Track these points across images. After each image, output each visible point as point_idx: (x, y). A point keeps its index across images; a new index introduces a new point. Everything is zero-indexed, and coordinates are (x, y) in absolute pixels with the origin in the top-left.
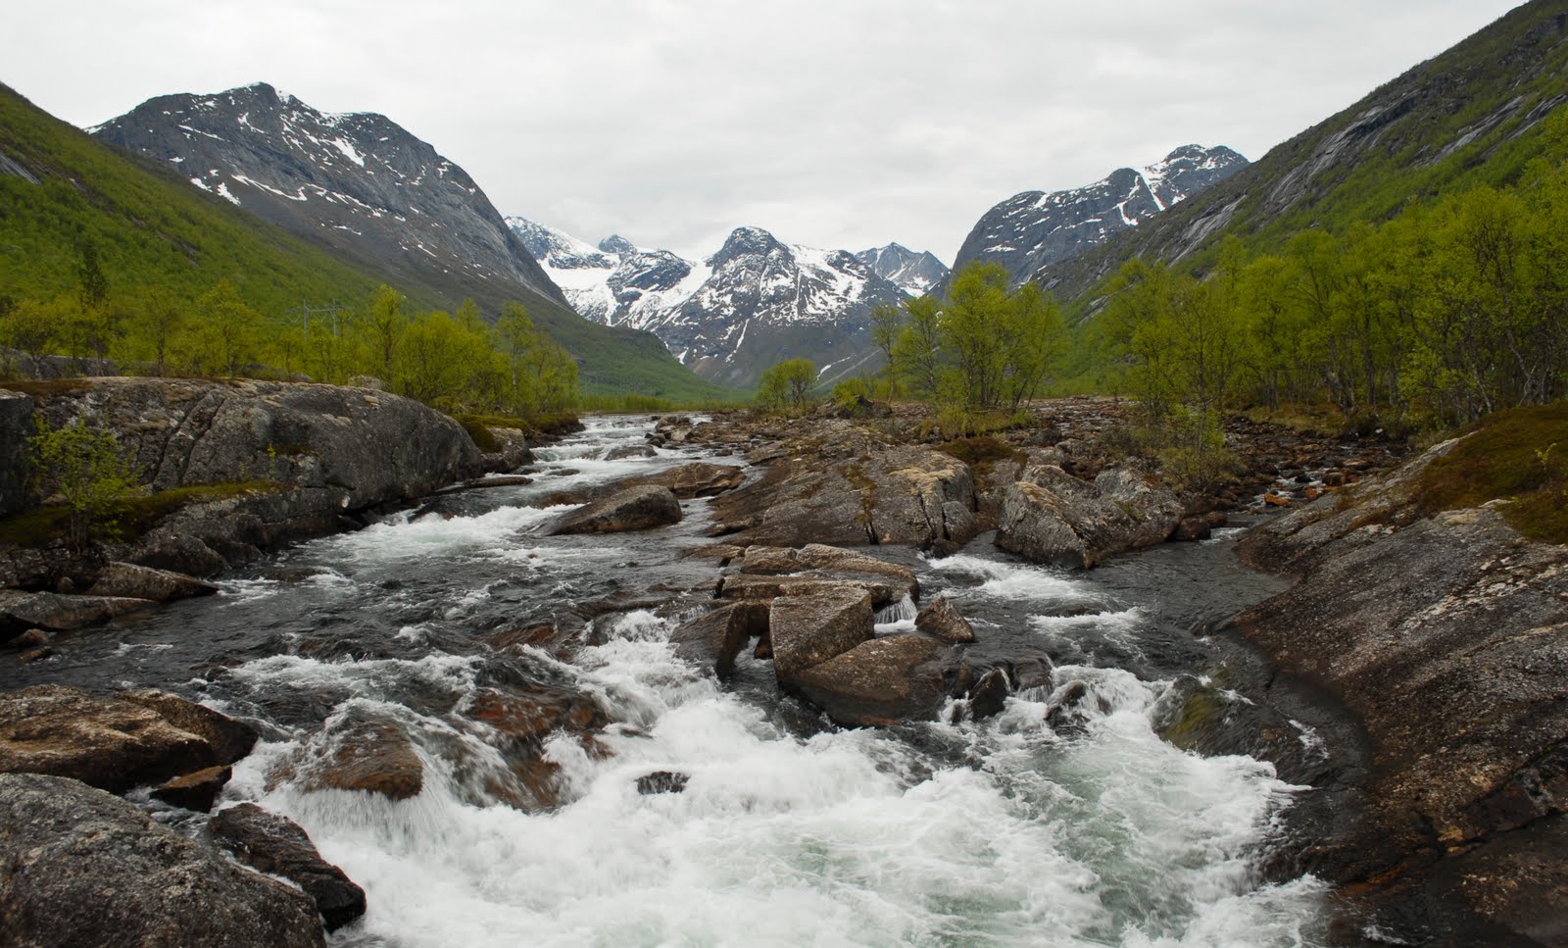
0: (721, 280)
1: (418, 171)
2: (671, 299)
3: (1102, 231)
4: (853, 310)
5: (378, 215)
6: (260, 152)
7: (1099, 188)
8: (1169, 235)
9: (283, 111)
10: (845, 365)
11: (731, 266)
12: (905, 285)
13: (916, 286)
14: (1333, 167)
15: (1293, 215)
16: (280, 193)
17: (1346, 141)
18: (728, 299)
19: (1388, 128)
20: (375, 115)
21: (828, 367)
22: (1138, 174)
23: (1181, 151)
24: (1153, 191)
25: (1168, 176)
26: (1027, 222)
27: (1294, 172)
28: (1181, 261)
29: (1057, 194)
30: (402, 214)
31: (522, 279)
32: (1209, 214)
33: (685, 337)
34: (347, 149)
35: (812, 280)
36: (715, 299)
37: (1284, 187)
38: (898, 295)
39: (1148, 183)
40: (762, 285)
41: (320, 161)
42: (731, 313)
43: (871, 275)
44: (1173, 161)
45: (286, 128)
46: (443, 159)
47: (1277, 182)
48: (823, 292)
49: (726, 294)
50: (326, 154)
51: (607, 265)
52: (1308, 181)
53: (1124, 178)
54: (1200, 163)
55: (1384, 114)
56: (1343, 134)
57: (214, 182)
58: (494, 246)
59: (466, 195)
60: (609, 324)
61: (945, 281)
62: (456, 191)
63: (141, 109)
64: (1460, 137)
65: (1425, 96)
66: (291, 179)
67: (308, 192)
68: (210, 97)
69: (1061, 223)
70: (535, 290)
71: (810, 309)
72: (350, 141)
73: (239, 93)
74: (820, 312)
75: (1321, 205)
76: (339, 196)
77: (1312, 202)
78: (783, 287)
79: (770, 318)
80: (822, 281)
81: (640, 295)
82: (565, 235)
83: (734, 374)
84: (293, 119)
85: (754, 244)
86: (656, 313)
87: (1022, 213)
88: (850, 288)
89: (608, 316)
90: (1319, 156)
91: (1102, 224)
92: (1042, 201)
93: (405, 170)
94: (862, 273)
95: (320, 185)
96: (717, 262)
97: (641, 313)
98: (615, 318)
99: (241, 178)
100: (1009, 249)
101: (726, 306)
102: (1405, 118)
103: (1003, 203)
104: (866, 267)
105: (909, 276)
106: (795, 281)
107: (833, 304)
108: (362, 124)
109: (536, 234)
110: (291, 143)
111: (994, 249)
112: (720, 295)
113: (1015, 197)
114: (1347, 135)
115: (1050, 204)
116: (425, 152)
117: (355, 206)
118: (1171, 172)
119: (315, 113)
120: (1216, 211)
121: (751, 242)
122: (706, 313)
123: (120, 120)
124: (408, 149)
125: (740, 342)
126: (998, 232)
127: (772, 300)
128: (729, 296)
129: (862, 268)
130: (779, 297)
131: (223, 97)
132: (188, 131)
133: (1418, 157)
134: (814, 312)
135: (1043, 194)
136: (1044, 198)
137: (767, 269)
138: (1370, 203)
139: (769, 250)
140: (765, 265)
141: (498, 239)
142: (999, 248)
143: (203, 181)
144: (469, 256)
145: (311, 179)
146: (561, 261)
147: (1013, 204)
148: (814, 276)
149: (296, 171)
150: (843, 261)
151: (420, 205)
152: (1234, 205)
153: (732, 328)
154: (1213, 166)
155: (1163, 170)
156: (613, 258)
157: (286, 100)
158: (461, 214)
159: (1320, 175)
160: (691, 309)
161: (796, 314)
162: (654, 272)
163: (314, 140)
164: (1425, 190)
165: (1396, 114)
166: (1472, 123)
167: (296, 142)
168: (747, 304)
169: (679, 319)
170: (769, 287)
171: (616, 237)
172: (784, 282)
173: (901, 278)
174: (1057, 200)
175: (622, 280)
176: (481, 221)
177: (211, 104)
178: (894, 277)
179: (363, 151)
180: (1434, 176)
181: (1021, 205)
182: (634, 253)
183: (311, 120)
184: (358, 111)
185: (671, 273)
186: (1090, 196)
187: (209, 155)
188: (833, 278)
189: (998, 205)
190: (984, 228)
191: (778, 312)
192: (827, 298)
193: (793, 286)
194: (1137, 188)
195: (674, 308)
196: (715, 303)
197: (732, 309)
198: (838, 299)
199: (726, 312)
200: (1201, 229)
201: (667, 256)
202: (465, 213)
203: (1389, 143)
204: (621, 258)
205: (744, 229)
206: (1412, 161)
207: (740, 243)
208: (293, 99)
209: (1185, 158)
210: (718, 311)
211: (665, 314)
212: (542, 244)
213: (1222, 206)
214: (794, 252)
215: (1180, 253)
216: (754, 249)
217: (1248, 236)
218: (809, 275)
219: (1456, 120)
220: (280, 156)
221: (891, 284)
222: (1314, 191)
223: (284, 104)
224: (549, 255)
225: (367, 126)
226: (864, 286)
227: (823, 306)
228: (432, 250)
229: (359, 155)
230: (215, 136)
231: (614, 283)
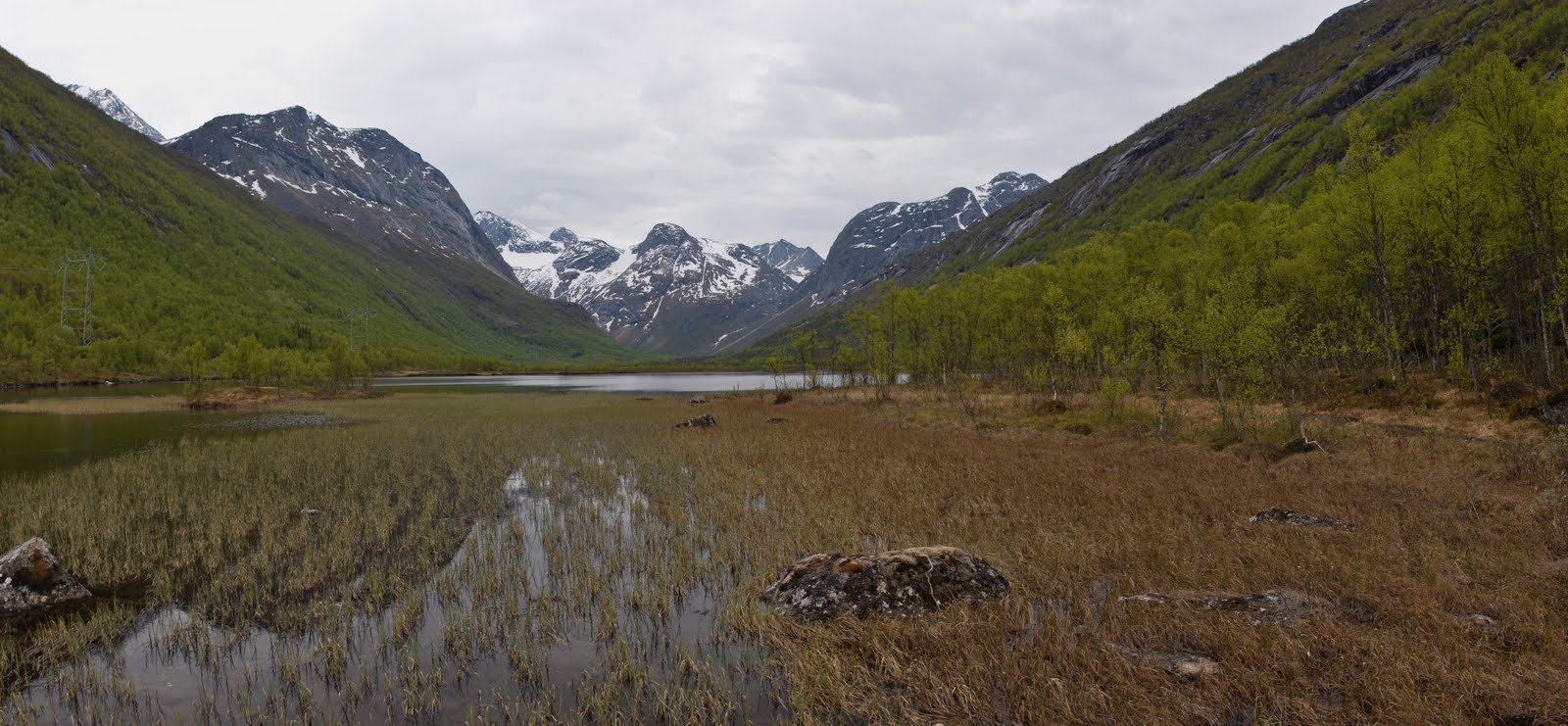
0: (643, 264)
1: (406, 173)
2: (603, 278)
3: (943, 234)
4: (747, 290)
5: (371, 206)
6: (288, 157)
7: (942, 202)
8: (993, 234)
9: (310, 127)
10: (739, 335)
11: (651, 253)
12: (791, 273)
13: (799, 274)
14: (1117, 180)
15: (1088, 217)
16: (297, 187)
17: (1126, 161)
18: (647, 280)
19: (1157, 152)
20: (378, 130)
21: (725, 336)
22: (970, 192)
23: (1002, 176)
24: (982, 205)
25: (993, 194)
26: (885, 225)
27: (1088, 184)
28: (1000, 254)
29: (908, 205)
30: (389, 206)
31: (480, 259)
32: (1022, 217)
33: (610, 309)
34: (353, 155)
35: (716, 266)
36: (637, 279)
37: (1080, 196)
38: (784, 280)
39: (978, 199)
40: (675, 269)
41: (331, 164)
42: (649, 291)
43: (763, 264)
44: (996, 184)
45: (310, 139)
46: (427, 164)
47: (1074, 192)
48: (724, 276)
49: (646, 275)
50: (336, 159)
51: (554, 251)
52: (1099, 192)
53: (959, 195)
54: (1017, 185)
55: (1154, 142)
56: (1123, 156)
57: (249, 180)
58: (459, 233)
59: (441, 193)
60: (553, 298)
61: (820, 269)
62: (433, 189)
63: (208, 125)
64: (1214, 157)
65: (1183, 129)
66: (308, 177)
67: (319, 188)
68: (258, 117)
69: (912, 227)
70: (490, 268)
71: (713, 289)
72: (356, 149)
73: (280, 114)
74: (720, 292)
75: (1111, 209)
76: (342, 191)
77: (1103, 207)
78: (692, 271)
79: (681, 296)
80: (724, 268)
81: (578, 274)
82: (524, 227)
83: (651, 339)
84: (316, 133)
85: (670, 237)
86: (590, 289)
87: (882, 218)
88: (746, 274)
89: (552, 290)
90: (1106, 172)
91: (943, 229)
92: (897, 210)
93: (396, 172)
94: (755, 262)
95: (329, 182)
96: (640, 250)
97: (578, 289)
98: (557, 292)
99: (270, 177)
100: (871, 246)
101: (645, 285)
102: (1169, 145)
103: (867, 210)
104: (760, 258)
105: (793, 266)
106: (701, 267)
107: (731, 285)
108: (367, 137)
109: (501, 225)
110: (312, 151)
111: (859, 246)
112: (641, 276)
113: (876, 206)
114: (1127, 156)
115: (903, 212)
116: (414, 159)
117: (353, 198)
118: (995, 191)
119: (334, 128)
120: (1028, 215)
121: (668, 235)
122: (629, 290)
123: (192, 133)
124: (400, 156)
125: (655, 314)
126: (863, 232)
127: (682, 281)
128: (649, 277)
129: (756, 258)
130: (690, 279)
131: (267, 117)
132: (238, 141)
133: (1182, 174)
134: (717, 292)
135: (899, 204)
136: (899, 207)
137: (680, 257)
138: (1149, 206)
139: (682, 241)
140: (679, 253)
141: (463, 226)
142: (863, 245)
143: (243, 179)
144: (438, 239)
145: (322, 177)
146: (519, 247)
147: (875, 211)
148: (717, 264)
149: (313, 172)
150: (740, 252)
151: (405, 199)
152: (1042, 210)
153: (650, 303)
154: (1026, 188)
155: (989, 190)
156: (560, 245)
157: (314, 118)
158: (436, 207)
159: (1109, 185)
160: (618, 286)
161: (701, 293)
162: (591, 256)
163: (329, 148)
164: (1193, 195)
165: (1162, 142)
166: (1221, 148)
167: (316, 149)
168: (662, 284)
169: (608, 295)
170: (681, 270)
171: (564, 229)
172: (693, 267)
173: (788, 267)
174: (909, 209)
175: (565, 262)
176: (451, 213)
177: (258, 121)
178: (781, 267)
179: (366, 157)
180: (1198, 185)
181: (881, 212)
182: (575, 242)
183: (330, 133)
184: (366, 127)
185: (603, 257)
186: (934, 207)
187: (250, 160)
188: (732, 265)
189: (863, 212)
190: (850, 230)
191: (686, 291)
192: (728, 282)
193: (700, 270)
194: (970, 202)
195: (605, 286)
196: (637, 282)
197: (650, 288)
198: (736, 282)
199: (645, 290)
200: (1016, 229)
201: (601, 244)
202: (441, 206)
203: (1159, 163)
204: (566, 245)
205: (663, 225)
206: (1178, 176)
207: (660, 235)
208: (319, 118)
209: (1006, 179)
210: (639, 289)
211: (597, 290)
212: (505, 233)
213: (1033, 211)
214: (703, 244)
215: (1000, 247)
216: (670, 240)
217: (1053, 233)
218: (713, 262)
219: (1208, 146)
220: (301, 160)
221: (779, 271)
222: (1104, 198)
223: (311, 121)
224: (510, 241)
225: (371, 138)
226: (757, 272)
227: (723, 288)
228: (409, 234)
229: (362, 160)
230: (257, 145)
231: (559, 265)
